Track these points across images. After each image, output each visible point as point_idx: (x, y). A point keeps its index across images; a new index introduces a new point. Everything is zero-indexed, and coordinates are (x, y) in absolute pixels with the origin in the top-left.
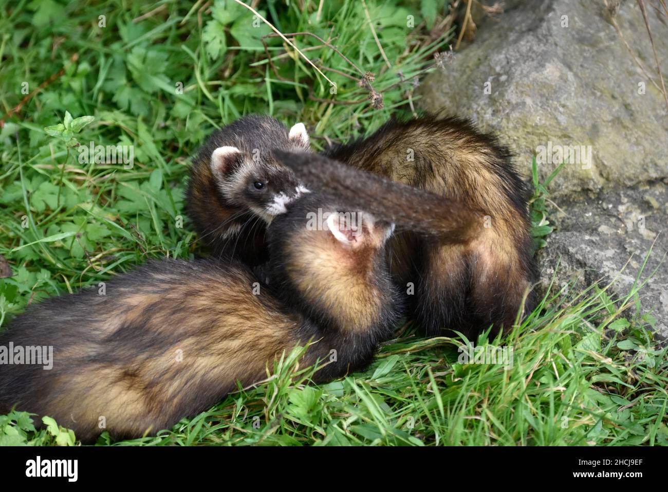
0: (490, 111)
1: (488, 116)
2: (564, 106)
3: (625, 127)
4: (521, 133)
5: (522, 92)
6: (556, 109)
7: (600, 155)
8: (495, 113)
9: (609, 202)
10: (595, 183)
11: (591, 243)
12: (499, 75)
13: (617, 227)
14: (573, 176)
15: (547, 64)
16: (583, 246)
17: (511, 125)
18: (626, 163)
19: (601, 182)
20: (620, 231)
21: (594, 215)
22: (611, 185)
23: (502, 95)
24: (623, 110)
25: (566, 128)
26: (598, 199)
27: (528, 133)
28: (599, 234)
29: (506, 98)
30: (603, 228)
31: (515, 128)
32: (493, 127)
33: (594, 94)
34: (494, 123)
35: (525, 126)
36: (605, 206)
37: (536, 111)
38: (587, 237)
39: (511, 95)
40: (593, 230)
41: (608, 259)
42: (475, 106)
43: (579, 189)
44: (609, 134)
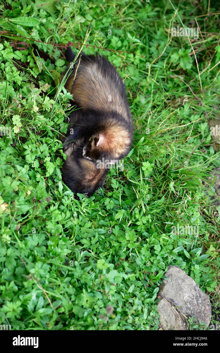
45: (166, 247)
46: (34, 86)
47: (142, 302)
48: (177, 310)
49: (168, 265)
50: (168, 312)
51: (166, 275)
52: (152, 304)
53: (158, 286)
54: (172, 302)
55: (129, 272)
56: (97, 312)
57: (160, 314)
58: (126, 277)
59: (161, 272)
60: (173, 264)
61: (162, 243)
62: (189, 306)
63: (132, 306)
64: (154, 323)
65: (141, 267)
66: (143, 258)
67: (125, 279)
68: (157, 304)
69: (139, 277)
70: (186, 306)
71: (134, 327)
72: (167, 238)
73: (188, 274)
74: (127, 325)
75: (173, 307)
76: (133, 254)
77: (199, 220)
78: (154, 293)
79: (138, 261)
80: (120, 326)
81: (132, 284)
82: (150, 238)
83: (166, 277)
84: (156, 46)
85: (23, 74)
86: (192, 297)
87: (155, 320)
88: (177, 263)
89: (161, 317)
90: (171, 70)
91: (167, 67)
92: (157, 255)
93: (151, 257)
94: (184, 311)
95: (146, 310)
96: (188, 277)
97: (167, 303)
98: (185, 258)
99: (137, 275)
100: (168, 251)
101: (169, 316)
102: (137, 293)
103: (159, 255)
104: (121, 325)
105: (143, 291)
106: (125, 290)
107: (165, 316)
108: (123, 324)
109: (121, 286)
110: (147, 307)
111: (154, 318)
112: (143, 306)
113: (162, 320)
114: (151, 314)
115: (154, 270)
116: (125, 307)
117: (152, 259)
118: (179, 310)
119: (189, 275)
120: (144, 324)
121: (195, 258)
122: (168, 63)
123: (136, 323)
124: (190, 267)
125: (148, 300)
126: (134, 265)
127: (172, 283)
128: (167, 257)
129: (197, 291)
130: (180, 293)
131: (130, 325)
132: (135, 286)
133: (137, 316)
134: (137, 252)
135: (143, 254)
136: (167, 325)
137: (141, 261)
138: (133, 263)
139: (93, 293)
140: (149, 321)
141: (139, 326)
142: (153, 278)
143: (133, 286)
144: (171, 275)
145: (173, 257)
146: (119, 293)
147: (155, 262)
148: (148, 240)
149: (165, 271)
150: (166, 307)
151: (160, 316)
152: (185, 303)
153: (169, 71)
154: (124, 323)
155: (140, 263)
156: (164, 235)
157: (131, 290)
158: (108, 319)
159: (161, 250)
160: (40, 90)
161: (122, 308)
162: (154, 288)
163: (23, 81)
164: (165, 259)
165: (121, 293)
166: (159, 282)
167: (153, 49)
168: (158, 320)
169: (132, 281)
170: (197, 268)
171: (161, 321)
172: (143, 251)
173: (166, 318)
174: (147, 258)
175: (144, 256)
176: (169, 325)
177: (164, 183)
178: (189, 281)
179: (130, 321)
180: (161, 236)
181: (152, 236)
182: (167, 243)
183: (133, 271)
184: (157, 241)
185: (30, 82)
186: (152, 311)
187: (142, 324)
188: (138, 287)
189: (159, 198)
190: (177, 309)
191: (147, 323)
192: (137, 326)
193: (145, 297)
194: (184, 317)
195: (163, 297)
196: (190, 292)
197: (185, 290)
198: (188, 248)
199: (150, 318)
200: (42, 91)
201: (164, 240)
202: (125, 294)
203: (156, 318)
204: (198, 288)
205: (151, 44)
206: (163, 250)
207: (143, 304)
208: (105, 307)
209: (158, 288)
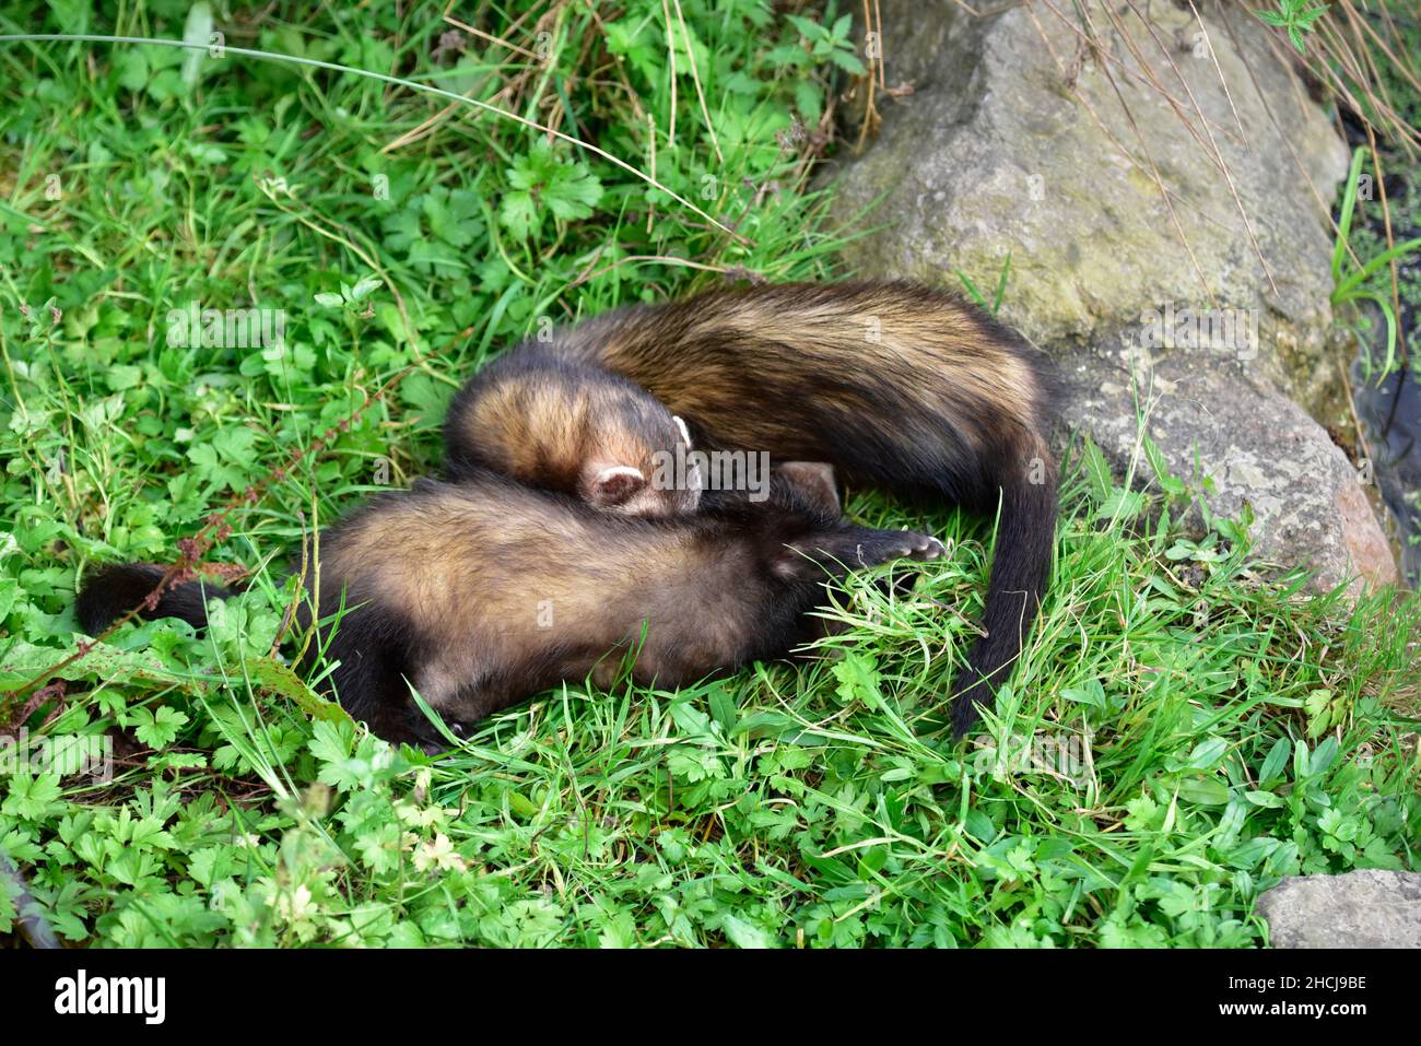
0: (929, 245)
1: (927, 252)
2: (1028, 224)
3: (1111, 241)
4: (977, 270)
5: (970, 213)
6: (1019, 231)
7: (1086, 285)
8: (937, 247)
9: (1107, 348)
10: (1084, 325)
11: (1098, 411)
12: (932, 192)
13: (1124, 383)
14: (1054, 320)
15: (997, 170)
16: (1087, 417)
17: (962, 262)
18: (1121, 291)
19: (1090, 322)
20: (1129, 388)
21: (1089, 369)
22: (1106, 324)
23: (942, 220)
24: (1104, 218)
25: (1036, 256)
26: (1091, 345)
27: (987, 269)
28: (1103, 397)
29: (950, 224)
30: (1107, 387)
31: (969, 265)
32: (937, 267)
33: (1062, 201)
34: (939, 261)
35: (982, 260)
36: (1101, 354)
37: (994, 237)
38: (1089, 404)
39: (956, 219)
40: (1095, 393)
41: (1123, 431)
42: (906, 240)
43: (1063, 335)
44: (1092, 253)
60: (1261, 887)
73: (1332, 869)
84: (417, 233)
90: (546, 258)
91: (524, 261)
96: (1346, 877)
119: (1341, 867)
122: (513, 249)
153: (543, 267)
167: (421, 254)
178: (1365, 889)
205: (396, 242)
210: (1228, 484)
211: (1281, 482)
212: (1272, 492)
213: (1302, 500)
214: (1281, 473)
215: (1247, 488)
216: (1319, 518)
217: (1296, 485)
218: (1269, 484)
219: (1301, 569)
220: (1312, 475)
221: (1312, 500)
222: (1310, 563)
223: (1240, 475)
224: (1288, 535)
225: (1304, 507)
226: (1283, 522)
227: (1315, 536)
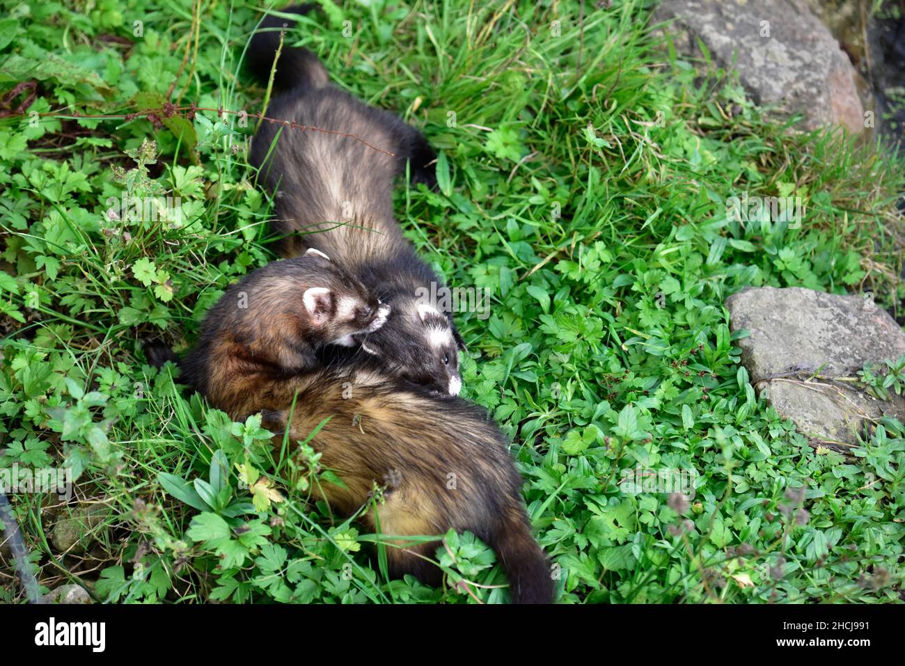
45: (686, 268)
46: (122, 170)
47: (733, 424)
48: (819, 380)
49: (723, 302)
50: (806, 399)
51: (736, 327)
52: (757, 413)
53: (738, 366)
54: (795, 374)
55: (654, 387)
56: (657, 528)
57: (792, 418)
58: (655, 402)
59: (721, 331)
60: (730, 290)
61: (671, 269)
62: (838, 350)
63: (720, 451)
64: (795, 450)
65: (669, 355)
66: (658, 332)
67: (658, 408)
68: (767, 404)
69: (683, 381)
70: (832, 355)
71: (760, 493)
72: (673, 249)
73: (779, 285)
74: (743, 501)
75: (807, 381)
76: (628, 343)
77: (707, 152)
78: (743, 385)
79: (654, 348)
80: (730, 517)
81: (680, 407)
82: (636, 280)
83: (739, 333)
85: (76, 161)
86: (831, 326)
87: (792, 441)
88: (738, 280)
89: (800, 424)
92: (683, 302)
93: (672, 318)
94: (836, 371)
95: (755, 437)
96: (786, 290)
97: (786, 384)
98: (746, 258)
99: (676, 378)
100: (698, 272)
101: (815, 407)
102: (707, 416)
103: (686, 296)
104: (728, 511)
105: (717, 402)
106: (677, 432)
107: (806, 415)
108: (731, 505)
109: (660, 431)
110: (752, 428)
111: (785, 438)
112: (743, 433)
113: (807, 428)
114: (774, 434)
115: (701, 339)
116: (706, 467)
117: (678, 320)
118: (825, 377)
119: (784, 284)
120: (775, 469)
121: (768, 239)
123: (757, 479)
124: (772, 266)
125: (743, 412)
126: (650, 363)
127: (761, 333)
128: (707, 288)
129: (829, 304)
130: (798, 340)
131: (749, 495)
132: (691, 405)
133: (747, 464)
134: (635, 332)
135: (652, 327)
136: (825, 429)
137: (658, 344)
138: (645, 361)
139: (616, 495)
140: (781, 453)
141: (769, 482)
142: (715, 358)
143: (685, 407)
144: (748, 318)
145: (719, 276)
146: (669, 449)
147: (691, 320)
148: (636, 288)
149: (727, 321)
150: (792, 395)
151: (794, 423)
152: (825, 350)
154: (733, 501)
155: (660, 348)
156: (660, 247)
157: (688, 421)
158: (691, 523)
159: (681, 282)
160: (141, 167)
161: (702, 473)
162: (735, 376)
163: (89, 177)
164: (705, 295)
165: (674, 444)
166: (734, 353)
168: (799, 437)
169: (675, 400)
170: (788, 257)
171: (806, 432)
172: (646, 318)
173: (810, 416)
174: (667, 326)
175: (656, 326)
176: (829, 425)
177: (568, 138)
178: (795, 298)
179: (742, 487)
180: (656, 256)
181: (638, 271)
182: (682, 258)
183: (658, 377)
184: (656, 272)
185: (105, 165)
186: (770, 427)
187: (771, 473)
188: (698, 402)
189: (585, 178)
190: (819, 376)
191: (780, 462)
192: (764, 485)
193: (731, 409)
194: (848, 382)
195: (768, 378)
196: (816, 318)
197: (801, 325)
198: (734, 231)
199: (777, 445)
200: (147, 166)
201: (668, 257)
202: (683, 441)
203: (790, 434)
204: (825, 298)
206: (685, 281)
207: (739, 428)
208: (665, 503)
209: (742, 369)
210: (766, 61)
211: (798, 63)
212: (792, 69)
213: (809, 75)
214: (800, 58)
215: (777, 64)
216: (817, 87)
217: (807, 66)
218: (791, 63)
219: (800, 115)
220: (819, 61)
221: (814, 76)
222: (806, 112)
223: (774, 56)
224: (796, 95)
225: (810, 80)
226: (795, 86)
227: (812, 96)
